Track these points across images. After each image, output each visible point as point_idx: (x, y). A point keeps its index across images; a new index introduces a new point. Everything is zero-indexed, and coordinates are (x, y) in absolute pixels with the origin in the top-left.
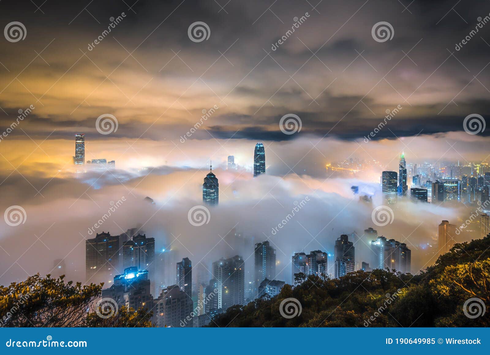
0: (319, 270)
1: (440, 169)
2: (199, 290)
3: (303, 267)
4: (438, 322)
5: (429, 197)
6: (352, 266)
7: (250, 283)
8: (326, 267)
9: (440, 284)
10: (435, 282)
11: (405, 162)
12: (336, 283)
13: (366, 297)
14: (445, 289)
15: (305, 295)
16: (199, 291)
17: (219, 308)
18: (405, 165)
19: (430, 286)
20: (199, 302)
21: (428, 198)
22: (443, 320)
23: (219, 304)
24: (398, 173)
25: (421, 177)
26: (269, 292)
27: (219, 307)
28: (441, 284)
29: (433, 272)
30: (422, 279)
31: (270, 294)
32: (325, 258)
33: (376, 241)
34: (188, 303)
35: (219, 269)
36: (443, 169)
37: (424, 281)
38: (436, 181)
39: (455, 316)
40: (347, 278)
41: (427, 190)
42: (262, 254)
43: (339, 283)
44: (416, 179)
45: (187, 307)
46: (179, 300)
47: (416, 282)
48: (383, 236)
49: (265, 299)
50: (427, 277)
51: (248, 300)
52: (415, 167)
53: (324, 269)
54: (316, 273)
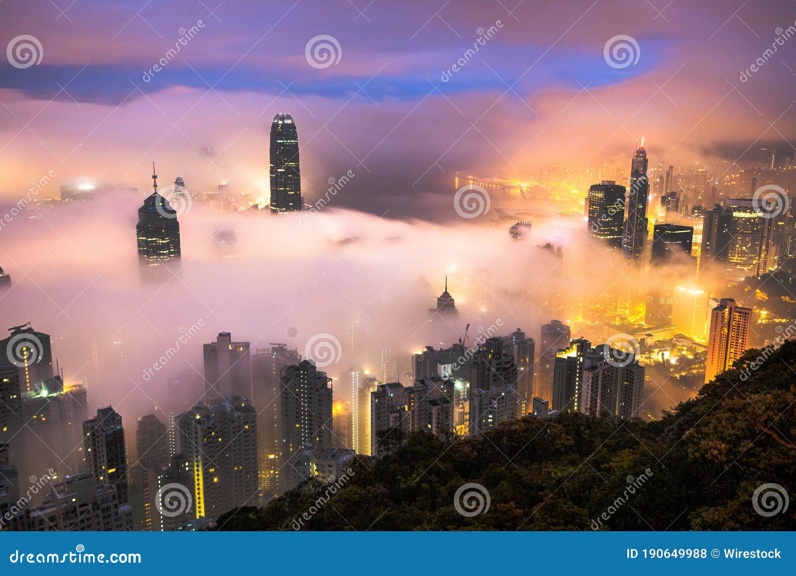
0: (434, 421)
1: (728, 177)
2: (145, 481)
3: (398, 414)
4: (697, 519)
5: (695, 246)
6: (512, 408)
7: (272, 457)
8: (450, 413)
9: (707, 439)
10: (698, 433)
11: (646, 161)
12: (473, 446)
13: (540, 473)
14: (717, 448)
15: (403, 476)
16: (147, 483)
17: (198, 518)
18: (645, 168)
19: (684, 444)
20: (148, 506)
21: (694, 248)
22: (710, 514)
23: (197, 508)
24: (628, 189)
25: (682, 198)
26: (316, 473)
27: (198, 514)
28: (708, 437)
29: (693, 412)
30: (666, 430)
31: (320, 480)
32: (448, 392)
33: (567, 350)
34: (120, 511)
35: (194, 430)
36: (733, 176)
37: (670, 434)
38: (716, 205)
39: (733, 504)
40: (498, 435)
41: (692, 229)
42: (300, 390)
43: (480, 446)
44: (669, 201)
45: (116, 520)
46: (96, 506)
47: (652, 435)
48: (583, 339)
49: (310, 490)
50: (677, 425)
51: (268, 493)
52: (668, 174)
53: (447, 417)
54: (427, 427)
